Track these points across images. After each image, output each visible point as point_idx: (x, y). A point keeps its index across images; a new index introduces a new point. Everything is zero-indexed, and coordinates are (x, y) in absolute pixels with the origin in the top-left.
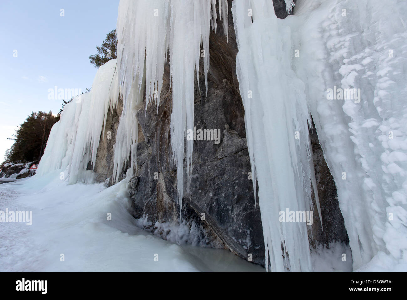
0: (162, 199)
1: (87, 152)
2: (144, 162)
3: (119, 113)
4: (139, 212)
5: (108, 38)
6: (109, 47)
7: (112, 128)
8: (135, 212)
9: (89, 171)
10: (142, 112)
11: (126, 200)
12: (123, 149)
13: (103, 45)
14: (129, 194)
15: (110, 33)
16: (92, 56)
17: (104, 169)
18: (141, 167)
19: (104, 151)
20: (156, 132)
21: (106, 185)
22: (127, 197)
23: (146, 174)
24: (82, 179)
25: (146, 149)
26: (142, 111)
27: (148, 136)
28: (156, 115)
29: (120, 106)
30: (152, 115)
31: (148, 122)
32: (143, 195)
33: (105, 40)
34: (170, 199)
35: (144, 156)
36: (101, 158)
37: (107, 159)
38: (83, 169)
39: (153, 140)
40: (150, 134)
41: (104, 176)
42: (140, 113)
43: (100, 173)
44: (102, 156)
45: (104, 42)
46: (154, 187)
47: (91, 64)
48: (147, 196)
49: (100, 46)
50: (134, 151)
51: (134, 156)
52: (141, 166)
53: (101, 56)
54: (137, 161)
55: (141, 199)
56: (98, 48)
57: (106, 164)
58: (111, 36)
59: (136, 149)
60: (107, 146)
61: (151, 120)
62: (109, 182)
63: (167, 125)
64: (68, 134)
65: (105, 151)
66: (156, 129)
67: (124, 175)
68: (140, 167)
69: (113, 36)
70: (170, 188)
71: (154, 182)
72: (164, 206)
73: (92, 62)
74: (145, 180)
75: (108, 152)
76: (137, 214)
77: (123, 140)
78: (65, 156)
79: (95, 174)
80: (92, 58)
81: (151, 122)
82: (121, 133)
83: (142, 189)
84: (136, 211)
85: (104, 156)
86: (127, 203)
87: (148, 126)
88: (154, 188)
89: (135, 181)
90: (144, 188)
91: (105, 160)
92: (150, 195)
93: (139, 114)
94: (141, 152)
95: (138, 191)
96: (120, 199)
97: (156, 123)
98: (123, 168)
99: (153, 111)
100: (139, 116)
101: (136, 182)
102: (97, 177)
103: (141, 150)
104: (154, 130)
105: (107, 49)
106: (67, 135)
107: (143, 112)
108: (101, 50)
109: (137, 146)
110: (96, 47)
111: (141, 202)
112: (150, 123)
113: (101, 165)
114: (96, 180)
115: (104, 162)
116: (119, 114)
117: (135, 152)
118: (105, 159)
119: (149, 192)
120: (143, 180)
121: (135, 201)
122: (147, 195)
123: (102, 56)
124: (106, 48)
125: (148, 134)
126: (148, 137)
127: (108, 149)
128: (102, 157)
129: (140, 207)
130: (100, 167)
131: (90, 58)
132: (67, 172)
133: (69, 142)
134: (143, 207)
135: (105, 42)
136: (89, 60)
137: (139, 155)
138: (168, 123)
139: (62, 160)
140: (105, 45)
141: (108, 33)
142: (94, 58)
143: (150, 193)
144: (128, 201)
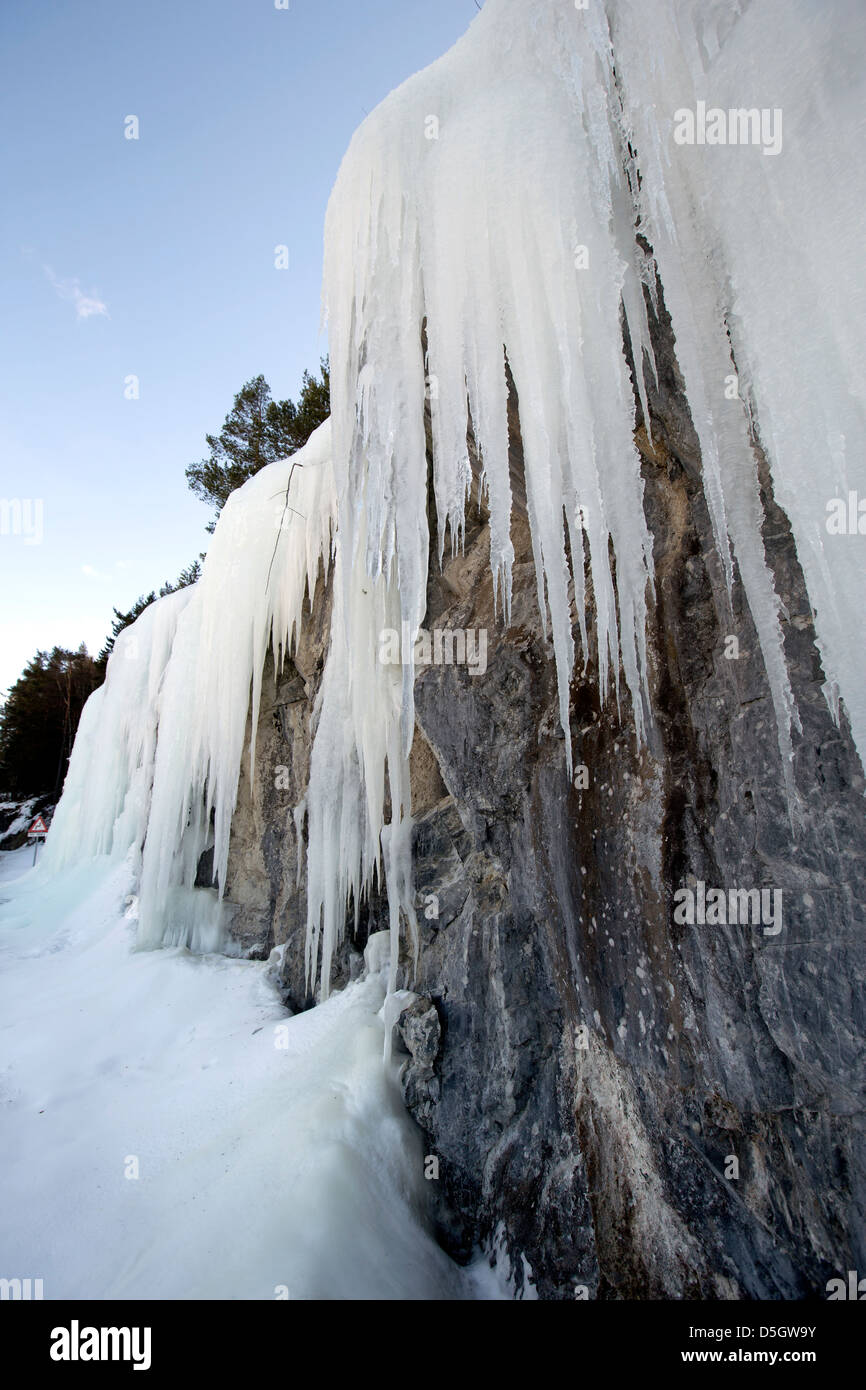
0: (629, 1214)
1: (194, 819)
2: (451, 917)
3: (307, 666)
4: (464, 1210)
5: (239, 406)
6: (242, 431)
7: (276, 725)
8: (442, 1208)
9: (204, 895)
10: (436, 685)
11: (392, 1130)
12: (342, 837)
13: (225, 427)
14: (403, 1091)
15: (243, 390)
16: (194, 466)
17: (255, 886)
18: (435, 936)
19: (252, 813)
20: (529, 790)
21: (273, 974)
22: (397, 1114)
23: (478, 992)
24: (182, 928)
25: (455, 851)
26: (439, 680)
27: (482, 807)
28: (518, 703)
29: (308, 639)
30: (499, 705)
31: (481, 740)
32: (473, 1105)
33: (230, 413)
34: (692, 1239)
35: (452, 890)
36: (245, 840)
37: (265, 849)
38: (183, 883)
39: (508, 828)
40: (496, 798)
41: (259, 916)
42: (429, 688)
43: (242, 901)
44: (244, 833)
45: (227, 418)
46: (529, 1074)
47: (192, 492)
48: (497, 1117)
49: (217, 433)
50: (399, 858)
51: (401, 883)
52: (436, 930)
53: (221, 464)
54: (416, 910)
55: (467, 1132)
56: (210, 440)
57: (261, 867)
58: (246, 399)
59: (408, 852)
60: (263, 797)
61: (496, 726)
62: (287, 966)
63: (626, 776)
64: (130, 735)
65: (257, 813)
66: (527, 776)
67: (354, 958)
68: (429, 936)
69: (254, 395)
70: (701, 1185)
71: (530, 1049)
72: (652, 1272)
73: (192, 486)
74: (473, 1025)
75: (268, 816)
76: (455, 1222)
77: (340, 799)
78: (122, 810)
79: (225, 908)
80: (194, 473)
81: (495, 736)
82: (330, 764)
83: (463, 1071)
84: (451, 1205)
85: (254, 835)
86: (401, 1150)
87: (483, 760)
88: (529, 1080)
89: (428, 1031)
90: (472, 1070)
91: (258, 853)
92: (510, 1113)
93: (426, 694)
94: (434, 866)
95: (444, 1081)
96: (365, 1126)
97: (524, 743)
98: (350, 926)
99: (503, 685)
100: (427, 704)
101: (435, 1040)
102: (232, 921)
103: (430, 858)
104: (519, 782)
105: (235, 438)
106: (127, 737)
107: (444, 683)
108: (220, 446)
109: (414, 838)
110: (205, 437)
111: (467, 1147)
112: (492, 745)
113: (245, 870)
114: (230, 931)
115: (254, 857)
116: (306, 671)
117: (407, 867)
118: (258, 846)
119: (502, 1095)
120: (463, 1024)
121: (434, 1141)
122: (495, 1114)
123: (225, 461)
124: (232, 438)
125: (481, 800)
126: (482, 812)
127: (265, 807)
128: (245, 837)
129: (464, 1175)
130: (241, 876)
131: (188, 474)
132: (131, 870)
133: (133, 762)
134: (479, 1171)
135: (230, 420)
136: (186, 481)
137: (424, 880)
138: (627, 762)
139: (113, 823)
140: (230, 428)
141: (239, 390)
142: (200, 472)
143: (510, 1102)
144: (406, 1140)
